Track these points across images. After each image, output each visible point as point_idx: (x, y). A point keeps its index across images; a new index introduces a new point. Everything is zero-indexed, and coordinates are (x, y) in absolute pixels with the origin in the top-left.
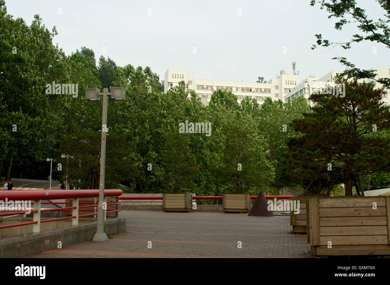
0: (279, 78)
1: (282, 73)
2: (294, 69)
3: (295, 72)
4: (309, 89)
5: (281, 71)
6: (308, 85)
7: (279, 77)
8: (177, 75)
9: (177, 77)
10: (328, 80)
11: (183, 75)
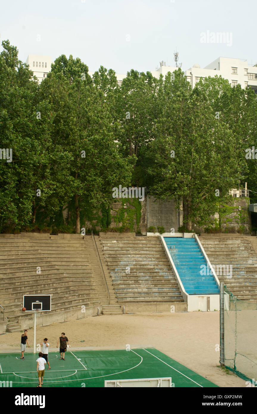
0: (159, 71)
1: (162, 64)
2: (176, 61)
3: (177, 64)
4: (191, 77)
5: (161, 62)
6: (191, 73)
7: (159, 69)
8: (38, 63)
9: (38, 66)
10: (215, 68)
11: (46, 63)
